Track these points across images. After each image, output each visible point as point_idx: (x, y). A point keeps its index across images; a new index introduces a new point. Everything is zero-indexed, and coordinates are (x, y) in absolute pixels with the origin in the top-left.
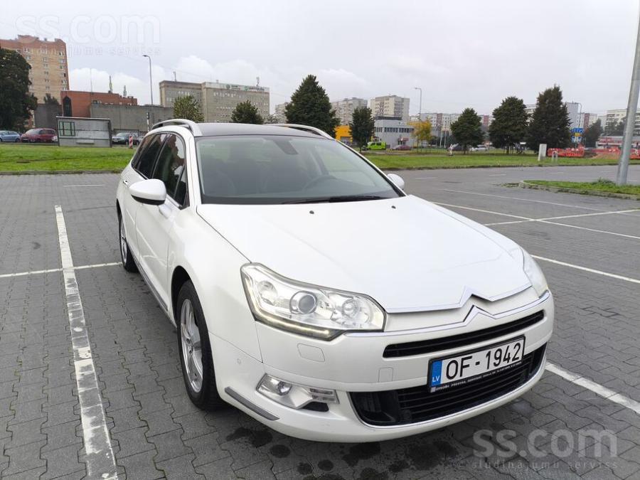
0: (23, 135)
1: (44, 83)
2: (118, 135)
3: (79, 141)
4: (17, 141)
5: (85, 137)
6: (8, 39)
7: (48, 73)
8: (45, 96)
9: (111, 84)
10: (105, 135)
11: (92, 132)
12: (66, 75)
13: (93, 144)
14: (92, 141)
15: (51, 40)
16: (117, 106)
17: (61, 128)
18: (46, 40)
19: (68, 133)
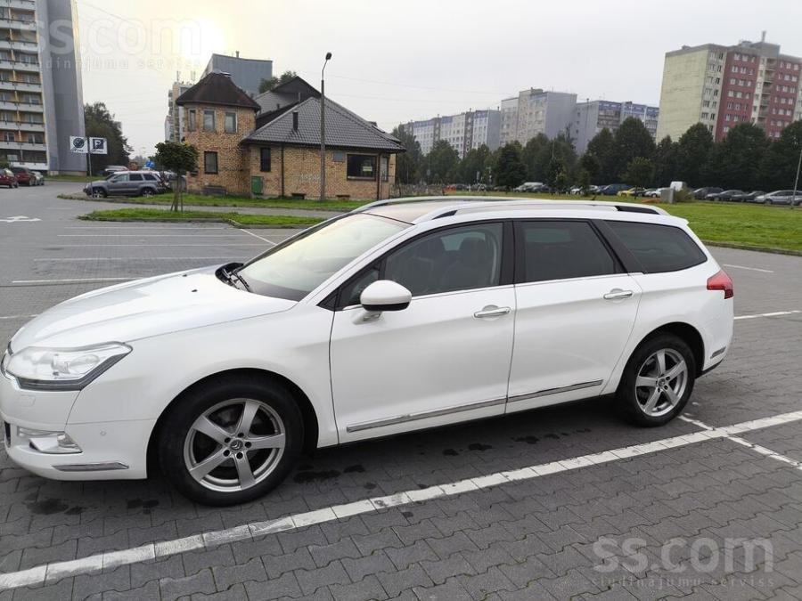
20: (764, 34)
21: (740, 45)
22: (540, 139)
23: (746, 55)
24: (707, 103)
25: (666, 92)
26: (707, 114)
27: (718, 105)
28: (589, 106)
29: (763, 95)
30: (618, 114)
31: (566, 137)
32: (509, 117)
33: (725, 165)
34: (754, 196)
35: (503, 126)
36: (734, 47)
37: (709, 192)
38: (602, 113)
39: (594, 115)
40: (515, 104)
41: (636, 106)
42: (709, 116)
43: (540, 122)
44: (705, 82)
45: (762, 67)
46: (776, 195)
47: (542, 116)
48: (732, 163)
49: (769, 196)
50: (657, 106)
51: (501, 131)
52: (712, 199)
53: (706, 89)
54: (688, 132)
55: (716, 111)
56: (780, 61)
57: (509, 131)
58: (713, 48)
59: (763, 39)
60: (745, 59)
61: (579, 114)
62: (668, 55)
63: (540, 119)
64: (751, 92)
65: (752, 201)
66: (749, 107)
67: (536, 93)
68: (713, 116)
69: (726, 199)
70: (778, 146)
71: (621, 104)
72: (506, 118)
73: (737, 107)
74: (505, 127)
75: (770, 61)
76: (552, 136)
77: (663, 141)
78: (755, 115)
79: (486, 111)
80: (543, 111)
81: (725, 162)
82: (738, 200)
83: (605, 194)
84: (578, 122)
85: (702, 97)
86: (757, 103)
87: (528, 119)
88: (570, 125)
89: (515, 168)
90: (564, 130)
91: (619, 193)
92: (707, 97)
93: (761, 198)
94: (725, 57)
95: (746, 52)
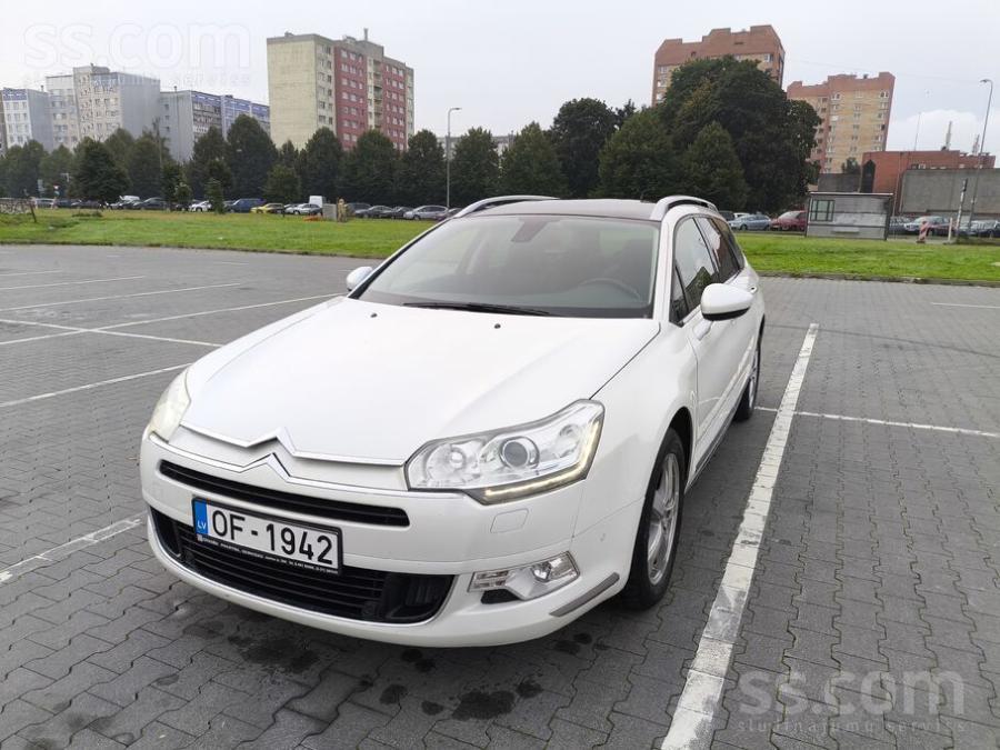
0: (775, 221)
1: (850, 141)
2: (917, 220)
3: (836, 229)
4: (766, 228)
5: (846, 223)
6: (813, 84)
7: (858, 127)
8: (845, 162)
9: (949, 135)
10: (880, 220)
11: (859, 216)
12: (884, 128)
13: (857, 233)
14: (856, 230)
15: (874, 75)
16: (951, 171)
17: (814, 209)
18: (865, 77)
19: (821, 216)
20: (366, 31)
21: (345, 41)
22: (121, 137)
23: (353, 53)
24: (323, 105)
25: (274, 88)
26: (324, 117)
27: (334, 107)
28: (179, 97)
29: (376, 101)
30: (218, 109)
31: (154, 135)
32: (62, 103)
33: (360, 178)
34: (402, 213)
35: (54, 115)
36: (339, 41)
37: (357, 208)
38: (197, 107)
39: (187, 109)
40: (69, 84)
41: (238, 101)
42: (327, 119)
43: (113, 114)
44: (317, 79)
45: (370, 69)
46: (422, 210)
47: (114, 104)
48: (368, 175)
49: (416, 211)
50: (266, 103)
51: (54, 122)
52: (361, 216)
53: (319, 88)
54: (315, 137)
55: (332, 114)
56: (386, 65)
57: (67, 123)
58: (317, 39)
59: (366, 37)
60: (353, 57)
61: (167, 106)
62: (270, 41)
63: (113, 109)
64: (362, 95)
65: (400, 217)
66: (363, 111)
67: (99, 73)
68: (331, 119)
69: (376, 216)
70: (408, 158)
71: (219, 97)
72: (57, 104)
73: (354, 112)
74: (59, 116)
75: (376, 63)
76: (136, 134)
77: (284, 146)
78: (372, 122)
79: (23, 91)
80: (116, 99)
81: (360, 174)
82: (389, 217)
83: (236, 211)
84: (167, 117)
85: (317, 97)
86: (371, 109)
87: (93, 107)
88: (158, 120)
89: (109, 176)
90: (150, 127)
91: (254, 209)
92: (322, 97)
93: (409, 213)
94: (332, 50)
95: (353, 50)
